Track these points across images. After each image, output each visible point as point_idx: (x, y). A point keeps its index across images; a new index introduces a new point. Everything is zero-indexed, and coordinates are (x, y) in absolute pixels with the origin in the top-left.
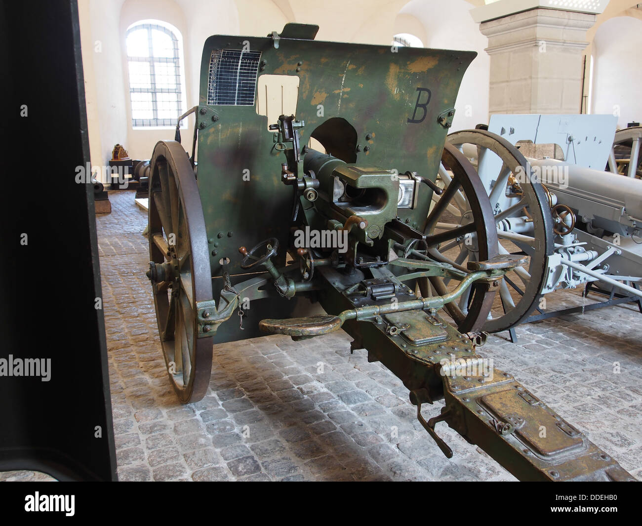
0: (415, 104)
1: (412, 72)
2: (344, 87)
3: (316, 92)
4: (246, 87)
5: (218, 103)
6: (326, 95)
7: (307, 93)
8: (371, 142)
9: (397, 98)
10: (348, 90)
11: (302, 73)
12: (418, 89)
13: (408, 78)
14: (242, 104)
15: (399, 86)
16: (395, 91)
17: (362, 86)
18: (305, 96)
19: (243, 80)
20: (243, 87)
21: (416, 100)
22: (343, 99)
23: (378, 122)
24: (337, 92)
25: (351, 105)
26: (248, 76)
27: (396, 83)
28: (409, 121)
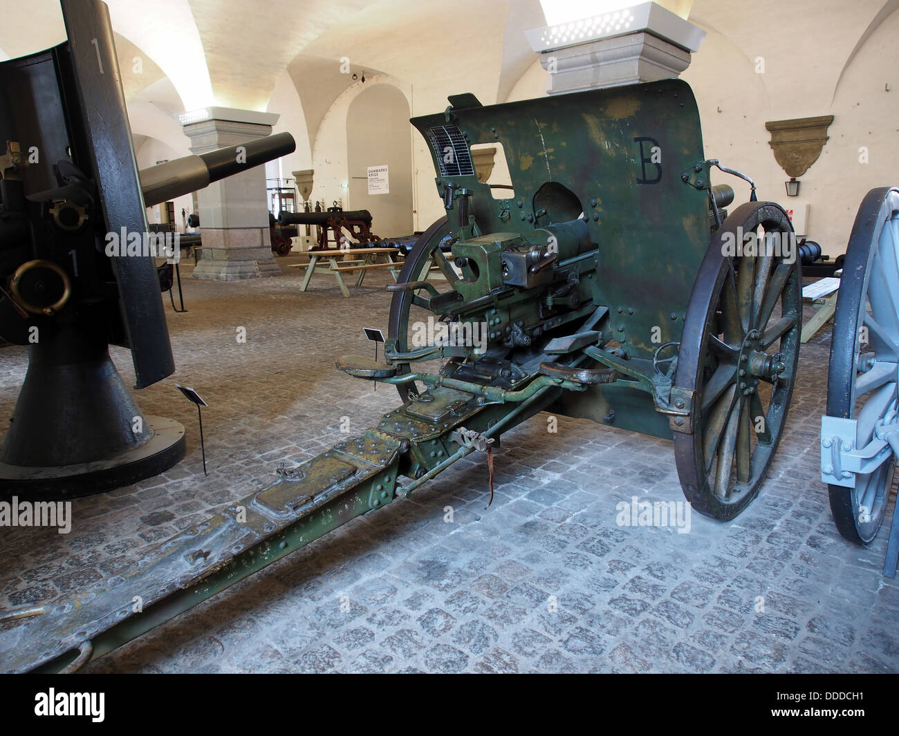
0: (639, 161)
1: (617, 120)
2: (547, 148)
3: (521, 156)
4: (463, 158)
5: (449, 175)
6: (531, 159)
7: (513, 156)
8: (599, 209)
9: (612, 153)
10: (551, 150)
11: (501, 138)
12: (636, 140)
13: (616, 127)
14: (465, 174)
15: (608, 139)
16: (606, 146)
17: (564, 144)
18: (513, 160)
19: (460, 152)
20: (461, 158)
21: (639, 154)
22: (549, 161)
23: (600, 186)
24: (541, 154)
25: (562, 167)
26: (461, 148)
27: (603, 135)
28: (639, 181)
